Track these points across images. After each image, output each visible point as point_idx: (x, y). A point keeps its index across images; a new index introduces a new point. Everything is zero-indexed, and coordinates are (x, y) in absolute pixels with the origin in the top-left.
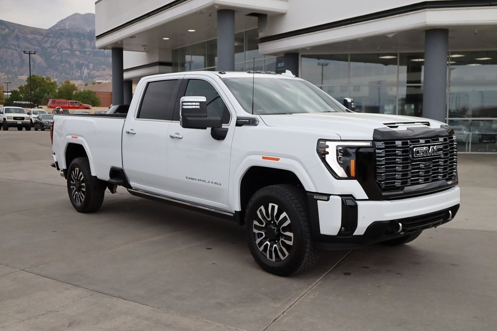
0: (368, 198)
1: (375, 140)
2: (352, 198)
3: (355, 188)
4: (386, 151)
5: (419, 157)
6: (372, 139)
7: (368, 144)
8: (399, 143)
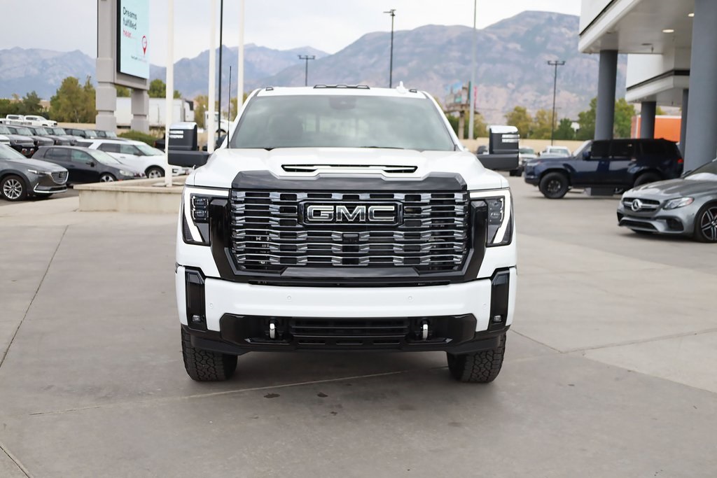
0: (219, 276)
1: (235, 188)
2: (198, 272)
3: (204, 258)
4: (246, 207)
5: (321, 222)
6: (231, 187)
7: (226, 194)
8: (275, 196)
